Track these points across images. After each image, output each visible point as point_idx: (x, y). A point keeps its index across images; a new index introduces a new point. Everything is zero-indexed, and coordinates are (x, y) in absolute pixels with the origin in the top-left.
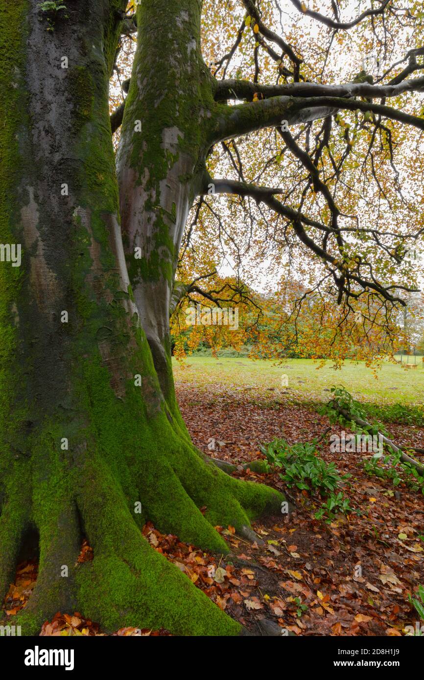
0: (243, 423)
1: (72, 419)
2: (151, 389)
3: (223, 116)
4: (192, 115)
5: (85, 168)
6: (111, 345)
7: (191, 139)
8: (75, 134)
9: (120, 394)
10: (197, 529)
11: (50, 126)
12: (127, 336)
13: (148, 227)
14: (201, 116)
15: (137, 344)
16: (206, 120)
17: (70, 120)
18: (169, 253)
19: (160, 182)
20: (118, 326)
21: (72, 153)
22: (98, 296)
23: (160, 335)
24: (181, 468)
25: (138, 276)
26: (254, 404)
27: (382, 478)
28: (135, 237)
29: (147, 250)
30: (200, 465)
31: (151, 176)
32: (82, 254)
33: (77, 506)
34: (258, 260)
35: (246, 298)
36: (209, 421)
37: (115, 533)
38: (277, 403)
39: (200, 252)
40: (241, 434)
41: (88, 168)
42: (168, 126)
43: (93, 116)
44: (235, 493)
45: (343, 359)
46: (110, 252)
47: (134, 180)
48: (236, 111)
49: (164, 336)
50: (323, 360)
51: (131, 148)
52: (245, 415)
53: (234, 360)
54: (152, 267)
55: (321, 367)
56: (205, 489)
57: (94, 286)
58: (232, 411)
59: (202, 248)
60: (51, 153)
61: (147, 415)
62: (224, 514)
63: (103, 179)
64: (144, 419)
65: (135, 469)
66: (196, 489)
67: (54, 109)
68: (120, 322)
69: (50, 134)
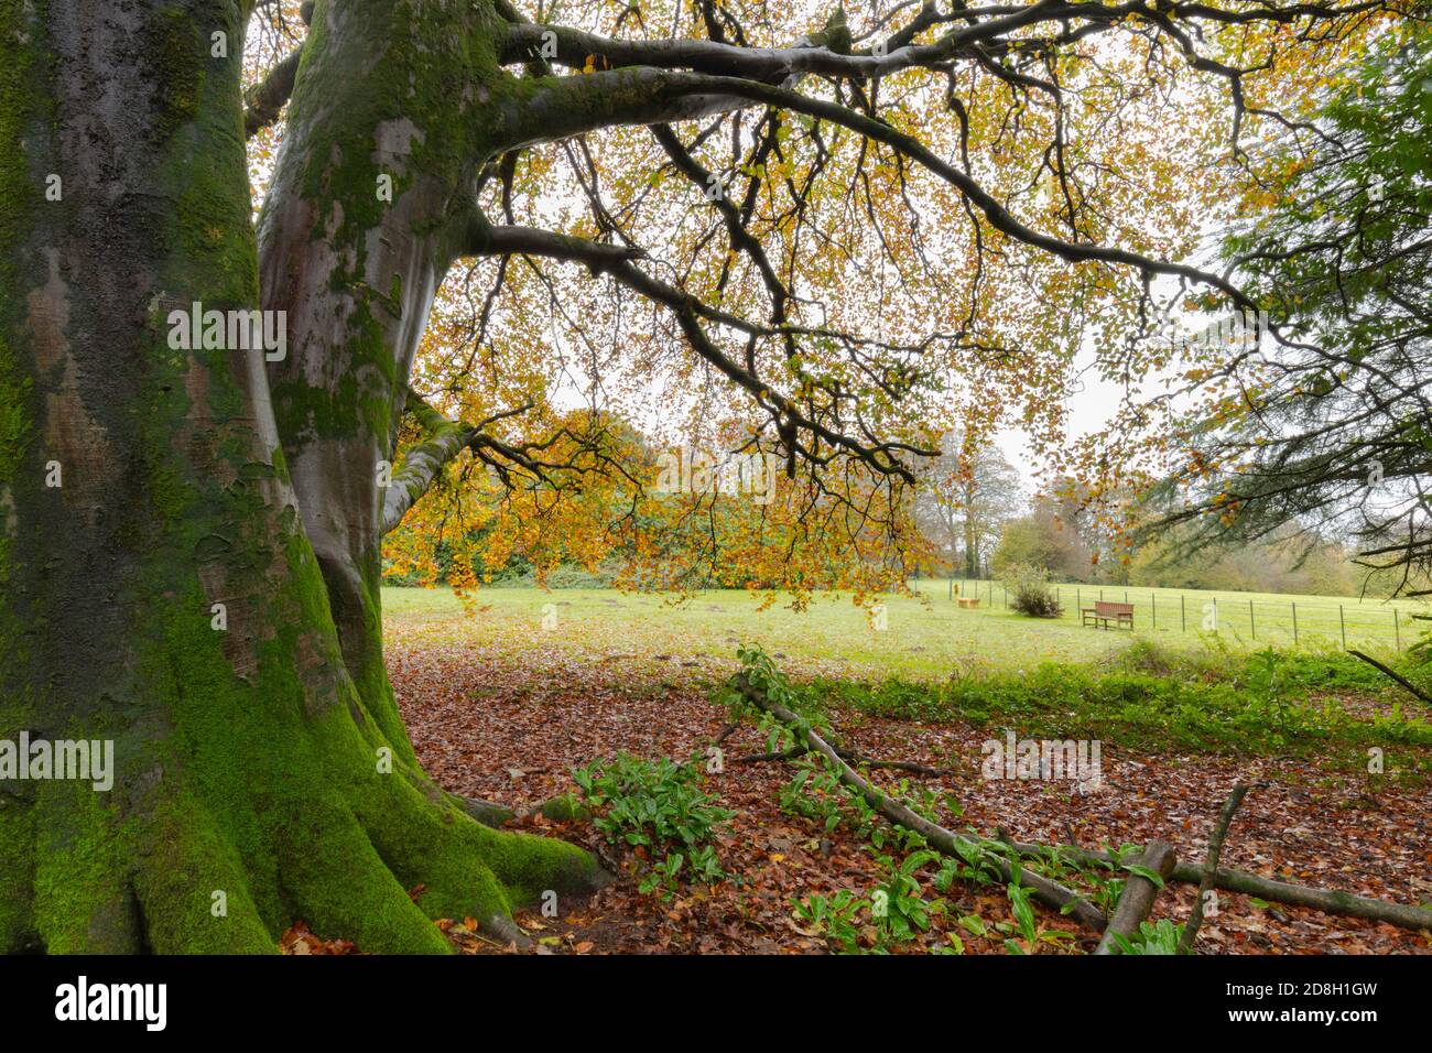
0: (581, 730)
1: (133, 722)
2: (318, 659)
3: (515, 101)
4: (445, 96)
5: (179, 215)
6: (226, 572)
7: (441, 145)
8: (158, 145)
9: (245, 670)
10: (394, 924)
11: (101, 126)
12: (266, 555)
13: (337, 326)
14: (466, 99)
15: (290, 568)
16: (475, 108)
17: (147, 117)
18: (382, 378)
19: (367, 233)
20: (245, 533)
21: (149, 183)
22: (200, 473)
23: (354, 548)
24: (373, 811)
25: (308, 426)
26: (616, 689)
27: (811, 818)
28: (305, 346)
29: (332, 373)
30: (414, 805)
31: (347, 218)
32: (166, 389)
33: (134, 895)
34: (641, 377)
35: (607, 459)
36: (507, 730)
37: (211, 937)
38: (665, 686)
39: (511, 354)
40: (567, 752)
41: (185, 214)
42: (389, 117)
43: (200, 110)
44: (486, 856)
45: (810, 590)
46: (231, 385)
47: (309, 227)
48: (544, 92)
49: (362, 550)
50: (770, 591)
51: (305, 156)
52: (591, 712)
53: (598, 595)
54: (341, 409)
55: (767, 605)
56: (424, 851)
57: (193, 454)
58: (563, 707)
59: (515, 347)
60: (102, 180)
61: (303, 709)
62: (458, 894)
63: (219, 236)
64: (296, 717)
65: (269, 817)
66: (404, 851)
67: (111, 92)
68: (251, 526)
69: (100, 143)
